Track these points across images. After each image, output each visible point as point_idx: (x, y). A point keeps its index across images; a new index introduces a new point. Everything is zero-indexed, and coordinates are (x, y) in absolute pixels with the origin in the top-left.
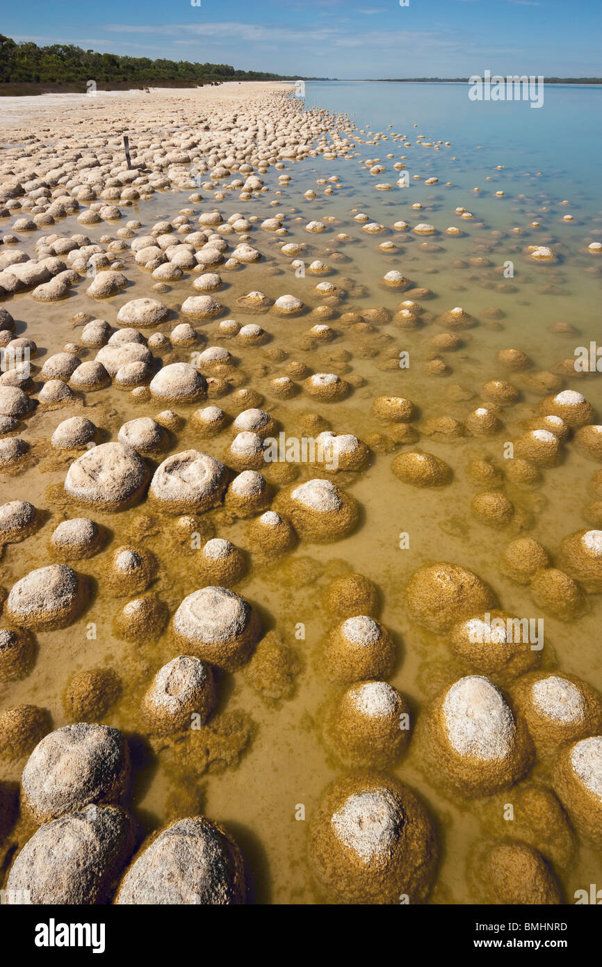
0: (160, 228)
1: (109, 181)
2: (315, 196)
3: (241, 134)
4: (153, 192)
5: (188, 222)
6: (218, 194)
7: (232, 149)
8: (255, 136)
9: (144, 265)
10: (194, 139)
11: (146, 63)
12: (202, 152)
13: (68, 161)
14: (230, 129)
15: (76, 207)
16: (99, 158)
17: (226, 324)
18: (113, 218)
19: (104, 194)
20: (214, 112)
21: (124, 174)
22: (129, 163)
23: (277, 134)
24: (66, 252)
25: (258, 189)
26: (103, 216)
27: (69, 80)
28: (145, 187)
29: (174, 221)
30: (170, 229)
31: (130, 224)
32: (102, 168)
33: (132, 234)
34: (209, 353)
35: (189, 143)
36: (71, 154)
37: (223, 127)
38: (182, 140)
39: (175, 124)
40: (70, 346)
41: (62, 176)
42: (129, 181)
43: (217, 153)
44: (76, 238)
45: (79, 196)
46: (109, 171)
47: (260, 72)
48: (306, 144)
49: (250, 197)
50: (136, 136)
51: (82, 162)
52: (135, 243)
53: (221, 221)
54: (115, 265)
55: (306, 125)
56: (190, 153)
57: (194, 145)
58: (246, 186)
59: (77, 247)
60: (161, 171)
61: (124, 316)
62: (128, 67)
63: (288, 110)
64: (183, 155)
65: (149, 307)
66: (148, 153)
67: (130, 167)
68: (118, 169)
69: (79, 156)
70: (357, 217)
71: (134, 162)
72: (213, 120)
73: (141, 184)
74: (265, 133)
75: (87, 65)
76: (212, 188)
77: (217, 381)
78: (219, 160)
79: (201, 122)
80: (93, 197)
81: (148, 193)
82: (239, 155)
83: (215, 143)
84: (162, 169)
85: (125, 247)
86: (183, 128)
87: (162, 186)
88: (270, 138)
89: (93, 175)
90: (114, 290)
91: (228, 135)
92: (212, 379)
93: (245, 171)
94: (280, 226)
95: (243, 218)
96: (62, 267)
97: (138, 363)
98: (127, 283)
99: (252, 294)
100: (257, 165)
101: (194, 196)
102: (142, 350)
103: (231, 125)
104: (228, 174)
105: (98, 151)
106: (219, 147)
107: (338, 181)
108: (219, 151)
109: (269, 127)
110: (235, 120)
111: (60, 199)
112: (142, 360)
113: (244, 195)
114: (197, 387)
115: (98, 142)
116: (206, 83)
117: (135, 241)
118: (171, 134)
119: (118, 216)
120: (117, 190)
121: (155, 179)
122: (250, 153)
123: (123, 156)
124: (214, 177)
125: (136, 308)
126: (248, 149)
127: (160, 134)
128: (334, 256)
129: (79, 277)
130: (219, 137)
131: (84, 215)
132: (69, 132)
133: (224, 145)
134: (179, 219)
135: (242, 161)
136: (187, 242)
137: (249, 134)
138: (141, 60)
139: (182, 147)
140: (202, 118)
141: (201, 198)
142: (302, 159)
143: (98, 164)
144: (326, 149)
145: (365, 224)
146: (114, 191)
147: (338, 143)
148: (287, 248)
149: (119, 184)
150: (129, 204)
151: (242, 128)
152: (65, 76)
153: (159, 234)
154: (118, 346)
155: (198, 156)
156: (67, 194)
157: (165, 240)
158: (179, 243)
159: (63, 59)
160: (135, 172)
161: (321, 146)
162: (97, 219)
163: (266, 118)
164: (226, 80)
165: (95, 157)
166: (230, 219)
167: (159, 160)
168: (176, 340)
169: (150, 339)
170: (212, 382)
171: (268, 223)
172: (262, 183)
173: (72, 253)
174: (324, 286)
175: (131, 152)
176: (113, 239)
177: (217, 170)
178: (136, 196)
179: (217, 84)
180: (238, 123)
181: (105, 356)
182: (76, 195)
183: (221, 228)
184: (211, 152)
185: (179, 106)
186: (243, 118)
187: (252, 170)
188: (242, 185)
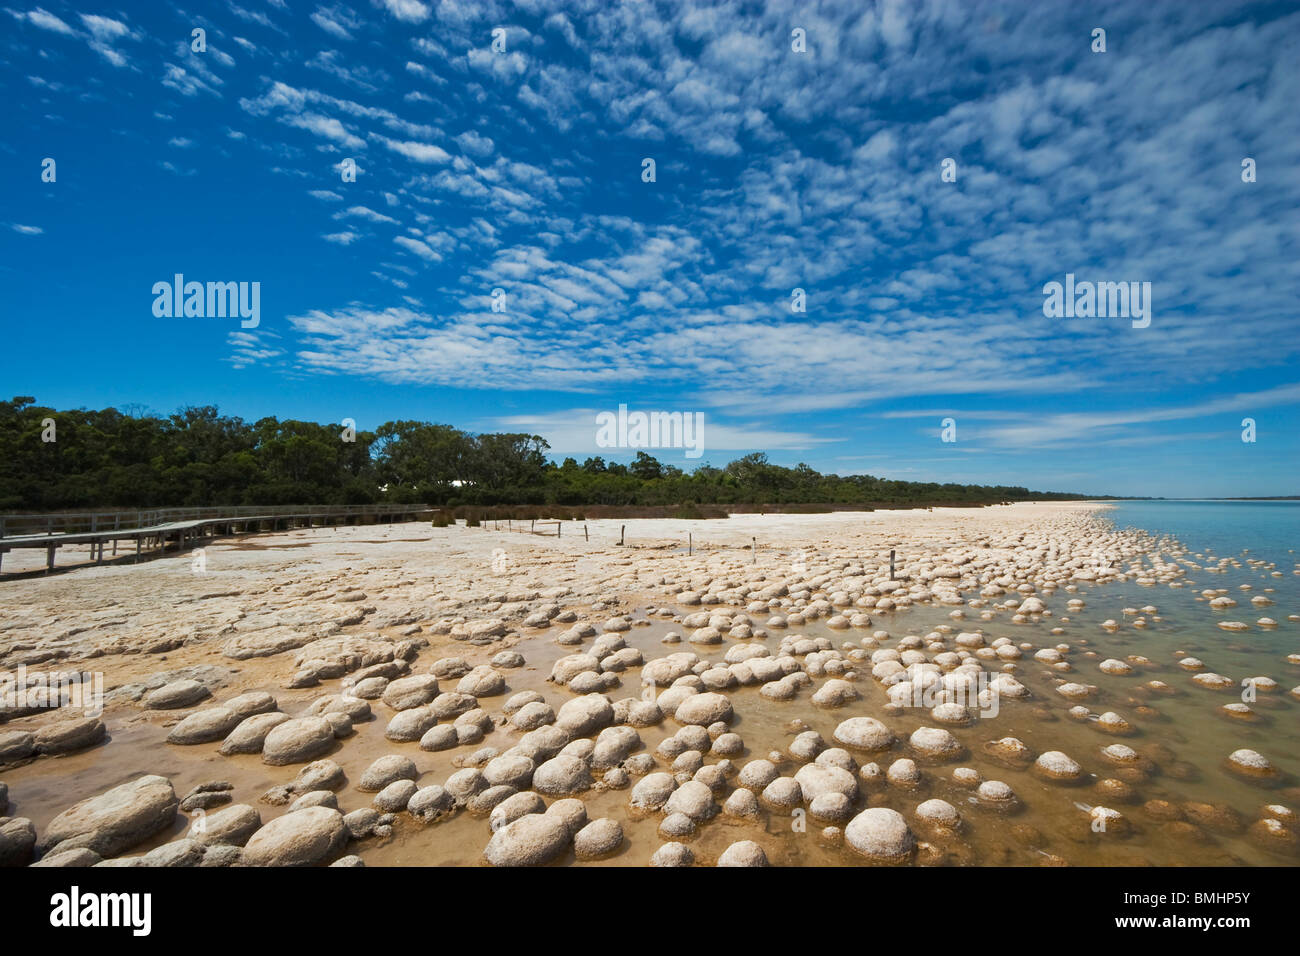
0: (909, 642)
1: (869, 590)
2: (1119, 628)
3: (1027, 552)
4: (911, 604)
5: (943, 640)
6: (986, 614)
7: (1013, 566)
8: (1044, 555)
9: (880, 679)
10: (969, 556)
11: (933, 487)
12: (976, 569)
13: (835, 569)
14: (1015, 547)
15: (830, 612)
16: (865, 568)
17: (962, 773)
18: (862, 626)
19: (860, 602)
20: (998, 531)
21: (885, 584)
22: (893, 575)
23: (1073, 554)
24: (805, 654)
25: (1038, 612)
26: (853, 622)
27: (859, 501)
28: (904, 599)
29: (927, 637)
30: (920, 646)
31: (878, 634)
32: (866, 578)
33: (877, 645)
34: (930, 808)
35: (962, 559)
36: (840, 563)
37: (1006, 545)
38: (956, 556)
39: (951, 540)
40: (775, 755)
41: (825, 581)
42: (889, 592)
43: (993, 570)
44: (820, 641)
45: (835, 602)
46: (871, 581)
47: (1060, 492)
48: (1112, 566)
49: (1026, 621)
50: (908, 550)
51: (849, 570)
52: (877, 655)
53: (984, 644)
54: (849, 674)
55: (1114, 546)
56: (962, 569)
57: (968, 561)
58: (1022, 608)
59: (817, 650)
60: (926, 584)
61: (841, 733)
62: (915, 491)
63: (1091, 530)
64: (954, 570)
65: (871, 729)
66: (916, 566)
67: (893, 578)
68: (880, 579)
69: (848, 565)
70: (1183, 662)
71: (896, 574)
72: (995, 538)
73: (900, 595)
74: (1058, 553)
75: (877, 490)
76: (981, 606)
77: (933, 849)
78: (994, 577)
79: (982, 539)
80: (850, 604)
81: (905, 605)
82: (1020, 574)
83: (993, 560)
84: (926, 582)
85: (866, 658)
86: (959, 545)
87: (922, 600)
88: (1063, 558)
89: (855, 583)
90: (841, 702)
91: (1011, 554)
92: (926, 845)
93: (1024, 592)
94: (1061, 659)
95: (1012, 644)
96: (798, 668)
97: (838, 795)
98: (858, 697)
99: (1007, 741)
100: (1042, 586)
101: (957, 613)
102: (849, 780)
103: (1018, 543)
104: (1002, 593)
105: (867, 561)
106: (997, 565)
107: (1157, 613)
108: (996, 568)
109: (1064, 547)
110: (1022, 539)
111: (818, 603)
112: (846, 793)
113: (1017, 618)
114: (904, 850)
115: (869, 553)
116: (994, 504)
117: (877, 652)
118: (945, 549)
119: (869, 625)
120: (873, 599)
121: (917, 592)
122: (1035, 573)
123: (888, 568)
124: (984, 595)
125: (858, 728)
126: (1033, 568)
127: (933, 550)
128: (1142, 710)
129: (810, 682)
130: (998, 555)
131: (834, 620)
132: (845, 542)
133: (1003, 563)
134: (933, 635)
135: (1023, 580)
136: (935, 663)
137: (1038, 552)
138: (929, 485)
139: (954, 562)
140: (983, 536)
141: (963, 616)
142: (1105, 582)
143: (863, 574)
144: (1142, 573)
145: (1197, 673)
146: (870, 600)
147: (1160, 568)
148: (1068, 688)
149: (878, 594)
150: (883, 614)
151: (1030, 546)
152: (855, 498)
153: (907, 648)
154: (823, 767)
155: (971, 572)
156: (825, 599)
157: (909, 656)
158: (927, 662)
159: (858, 485)
160: (896, 584)
161: (1135, 569)
162: (847, 626)
163: (1062, 537)
164: (1019, 500)
165: (862, 567)
166: (995, 643)
167: (926, 574)
168: (893, 778)
169: (863, 769)
170: (926, 849)
171: (1043, 653)
172: (1045, 607)
173: (811, 656)
174: (1118, 751)
175: (896, 565)
176: (855, 648)
177: (990, 588)
178: (893, 607)
179: (1006, 504)
180: (1024, 542)
181: (807, 776)
182: (833, 600)
183: (981, 651)
184: (986, 569)
185: (961, 524)
186: (1033, 536)
187: (1034, 591)
188: (1018, 606)
